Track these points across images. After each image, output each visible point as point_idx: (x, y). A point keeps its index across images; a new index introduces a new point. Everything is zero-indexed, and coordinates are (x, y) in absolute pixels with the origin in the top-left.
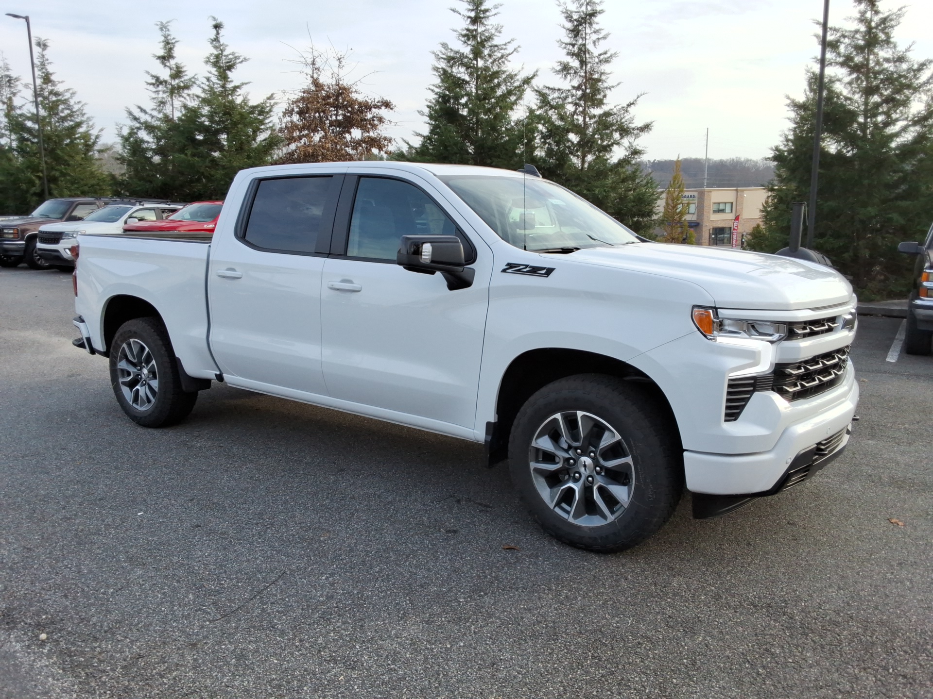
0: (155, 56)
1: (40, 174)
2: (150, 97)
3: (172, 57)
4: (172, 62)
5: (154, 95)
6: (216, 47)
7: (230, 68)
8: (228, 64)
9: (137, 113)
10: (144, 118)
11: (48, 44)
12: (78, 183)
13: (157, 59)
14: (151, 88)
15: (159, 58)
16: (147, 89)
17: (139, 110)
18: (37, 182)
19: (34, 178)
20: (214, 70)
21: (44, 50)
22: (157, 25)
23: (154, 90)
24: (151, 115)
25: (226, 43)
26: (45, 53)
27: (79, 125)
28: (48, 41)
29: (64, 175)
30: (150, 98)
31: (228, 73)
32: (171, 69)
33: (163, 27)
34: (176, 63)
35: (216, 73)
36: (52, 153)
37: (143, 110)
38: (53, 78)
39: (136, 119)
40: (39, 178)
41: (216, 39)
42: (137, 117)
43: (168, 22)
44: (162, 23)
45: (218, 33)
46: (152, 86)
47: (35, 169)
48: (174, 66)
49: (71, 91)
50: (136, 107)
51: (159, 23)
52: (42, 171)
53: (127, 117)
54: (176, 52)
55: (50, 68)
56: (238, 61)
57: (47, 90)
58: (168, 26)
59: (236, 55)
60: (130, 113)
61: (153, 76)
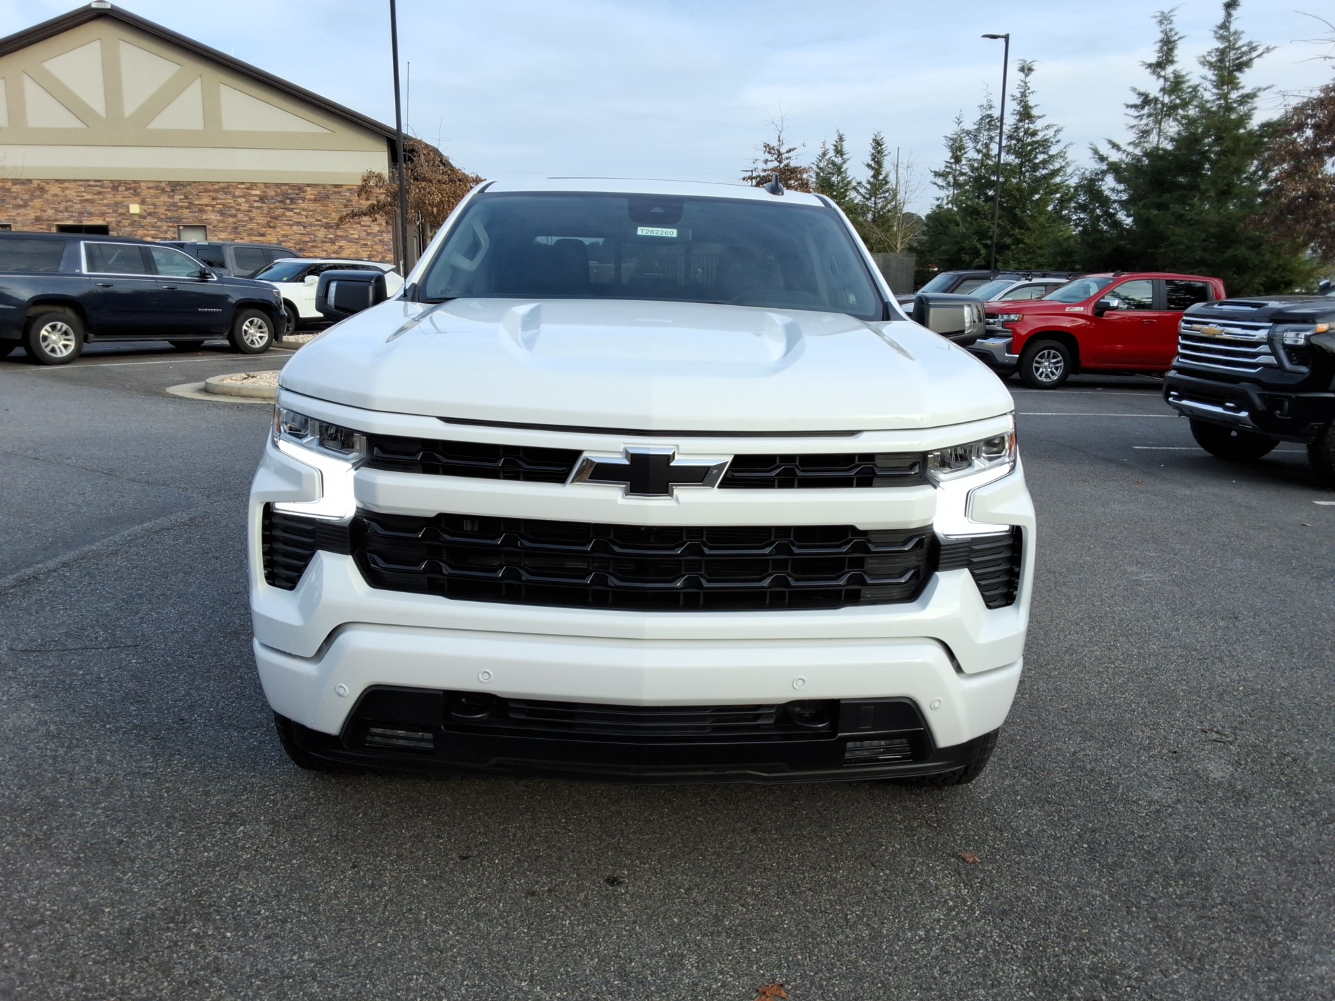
0: (1144, 63)
1: (989, 242)
2: (1126, 125)
3: (1172, 62)
4: (1170, 70)
5: (1134, 122)
6: (1222, 38)
7: (1240, 67)
8: (1237, 62)
9: (1105, 150)
10: (1114, 156)
11: (1034, 68)
12: (1034, 252)
13: (1146, 68)
14: (1134, 112)
15: (1150, 66)
16: (1126, 114)
17: (1110, 146)
18: (983, 251)
19: (979, 246)
20: (1211, 74)
21: (1027, 76)
22: (1156, 17)
23: (1136, 114)
24: (1125, 151)
25: (1240, 29)
26: (1027, 80)
27: (1054, 173)
28: (1033, 63)
29: (1018, 241)
30: (1126, 127)
31: (1237, 74)
32: (1166, 79)
33: (1164, 19)
34: (1175, 70)
35: (1214, 78)
36: (1009, 213)
37: (1115, 146)
38: (1034, 112)
39: (1102, 159)
40: (986, 246)
41: (1224, 26)
42: (1105, 156)
43: (1172, 11)
44: (1163, 13)
45: (1229, 15)
46: (1133, 109)
47: (982, 234)
48: (1171, 76)
49: (1055, 128)
50: (1106, 142)
51: (1158, 14)
52: (991, 238)
53: (1091, 158)
54: (1179, 53)
55: (1031, 101)
56: (1254, 54)
57: (1022, 129)
58: (1171, 16)
59: (1254, 45)
60: (1096, 151)
61: (1140, 94)
